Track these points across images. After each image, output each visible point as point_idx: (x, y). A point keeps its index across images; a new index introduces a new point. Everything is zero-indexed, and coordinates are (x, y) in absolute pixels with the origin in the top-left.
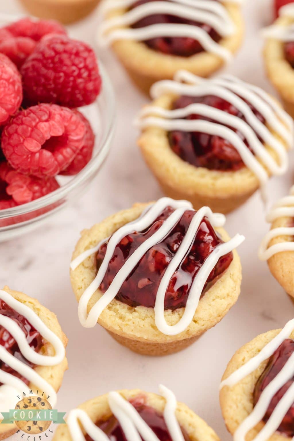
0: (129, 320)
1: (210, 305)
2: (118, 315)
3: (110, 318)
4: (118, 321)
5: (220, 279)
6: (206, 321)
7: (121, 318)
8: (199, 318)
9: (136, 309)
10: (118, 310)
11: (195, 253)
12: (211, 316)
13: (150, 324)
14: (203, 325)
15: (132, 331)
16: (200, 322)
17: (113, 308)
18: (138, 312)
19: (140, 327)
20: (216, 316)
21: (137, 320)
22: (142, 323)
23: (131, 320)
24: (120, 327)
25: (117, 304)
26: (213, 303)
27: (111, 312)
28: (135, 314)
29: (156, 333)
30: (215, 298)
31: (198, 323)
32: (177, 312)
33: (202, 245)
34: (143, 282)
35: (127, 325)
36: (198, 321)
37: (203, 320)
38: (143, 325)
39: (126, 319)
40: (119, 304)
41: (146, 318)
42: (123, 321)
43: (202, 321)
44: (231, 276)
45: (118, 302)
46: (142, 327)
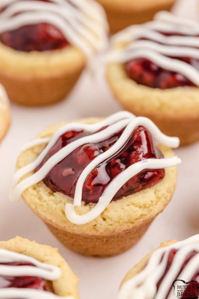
0: (45, 201)
1: (123, 209)
2: (39, 196)
3: (30, 196)
4: (36, 200)
5: (144, 190)
6: (114, 221)
7: (40, 198)
8: (107, 216)
9: (55, 193)
10: (40, 191)
11: (124, 159)
12: (121, 219)
13: (61, 210)
14: (111, 225)
15: (45, 212)
16: (107, 220)
17: (37, 189)
18: (55, 197)
19: (52, 209)
20: (127, 220)
21: (51, 203)
22: (54, 206)
23: (46, 201)
24: (36, 206)
25: (42, 187)
26: (127, 208)
27: (34, 192)
28: (52, 197)
29: (64, 219)
30: (130, 204)
31: (106, 222)
32: (89, 205)
33: (134, 153)
34: (68, 171)
35: (41, 205)
36: (106, 220)
37: (112, 220)
38: (55, 209)
39: (43, 200)
40: (44, 188)
41: (60, 203)
42: (40, 201)
43: (110, 220)
44: (157, 191)
45: (44, 185)
46: (53, 210)
